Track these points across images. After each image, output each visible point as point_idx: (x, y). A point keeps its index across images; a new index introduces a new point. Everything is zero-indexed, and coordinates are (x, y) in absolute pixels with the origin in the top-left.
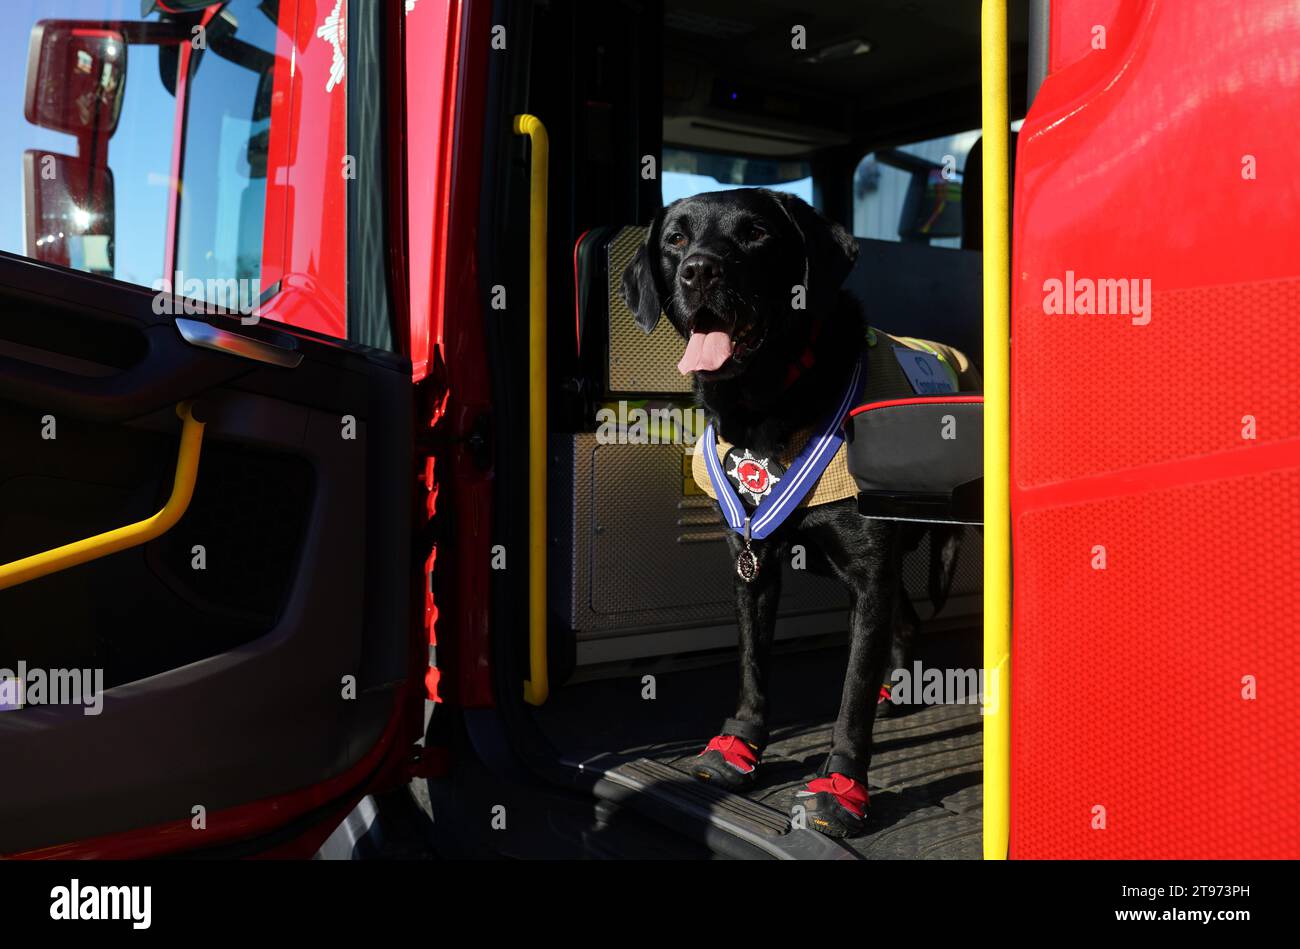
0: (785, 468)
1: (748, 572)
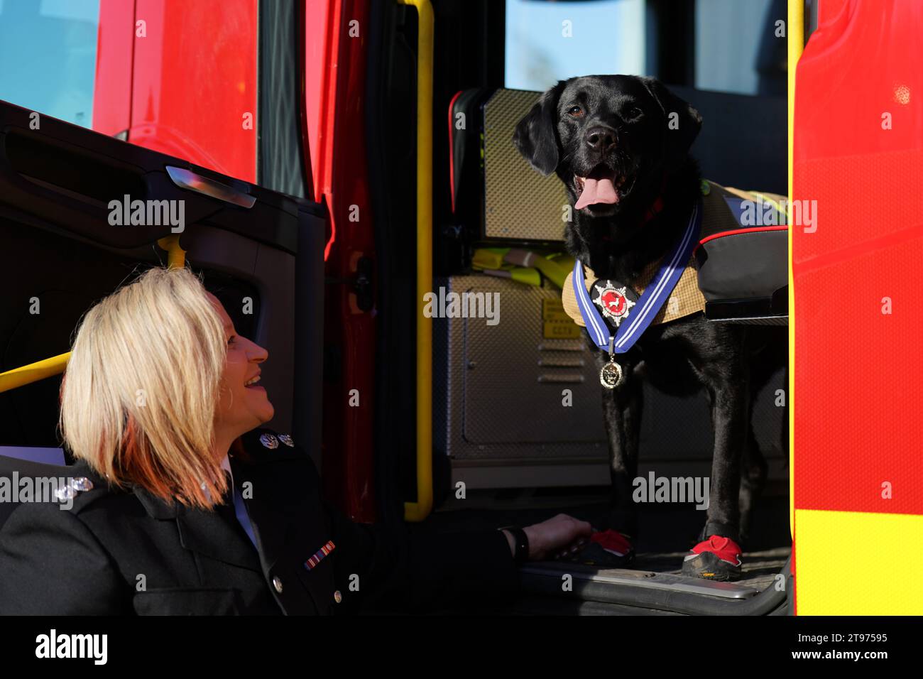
1: (612, 380)
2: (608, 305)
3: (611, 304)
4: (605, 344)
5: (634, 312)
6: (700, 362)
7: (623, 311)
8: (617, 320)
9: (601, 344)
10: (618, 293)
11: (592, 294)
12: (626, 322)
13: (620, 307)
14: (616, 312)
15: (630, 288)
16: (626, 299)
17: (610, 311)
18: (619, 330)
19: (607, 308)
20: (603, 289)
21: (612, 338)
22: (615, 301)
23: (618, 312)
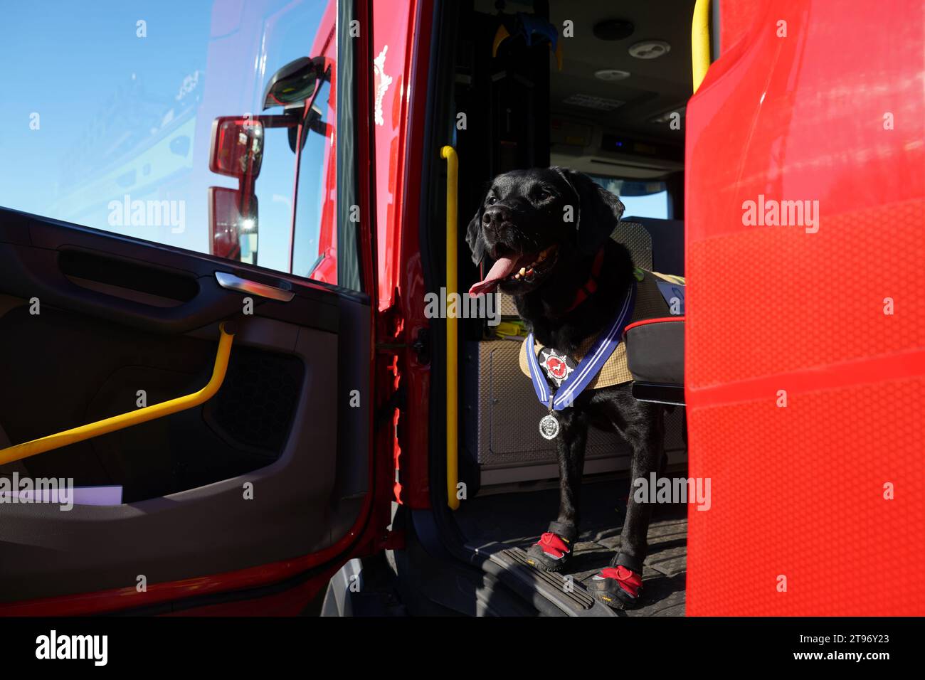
0: (578, 363)
1: (550, 433)
2: (552, 369)
3: (555, 368)
5: (572, 377)
6: (624, 425)
7: (564, 374)
8: (559, 382)
10: (560, 360)
11: (539, 358)
12: (566, 384)
13: (561, 372)
15: (570, 356)
16: (567, 366)
17: (553, 374)
18: (559, 389)
19: (551, 371)
20: (548, 355)
21: (552, 397)
22: (557, 366)
23: (559, 375)
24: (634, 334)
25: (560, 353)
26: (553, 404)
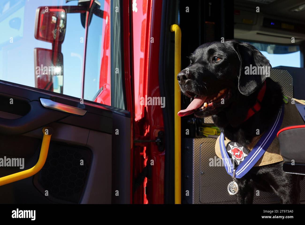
0: (250, 151)
1: (233, 191)
2: (235, 154)
3: (236, 154)
4: (231, 172)
5: (246, 159)
6: (277, 187)
7: (241, 158)
8: (238, 162)
9: (229, 172)
10: (239, 149)
11: (227, 148)
12: (242, 163)
13: (240, 156)
14: (238, 157)
15: (245, 147)
16: (243, 153)
17: (235, 157)
18: (239, 166)
19: (234, 155)
20: (233, 146)
21: (234, 170)
22: (238, 153)
23: (239, 158)
24: (284, 134)
25: (240, 145)
26: (235, 175)
